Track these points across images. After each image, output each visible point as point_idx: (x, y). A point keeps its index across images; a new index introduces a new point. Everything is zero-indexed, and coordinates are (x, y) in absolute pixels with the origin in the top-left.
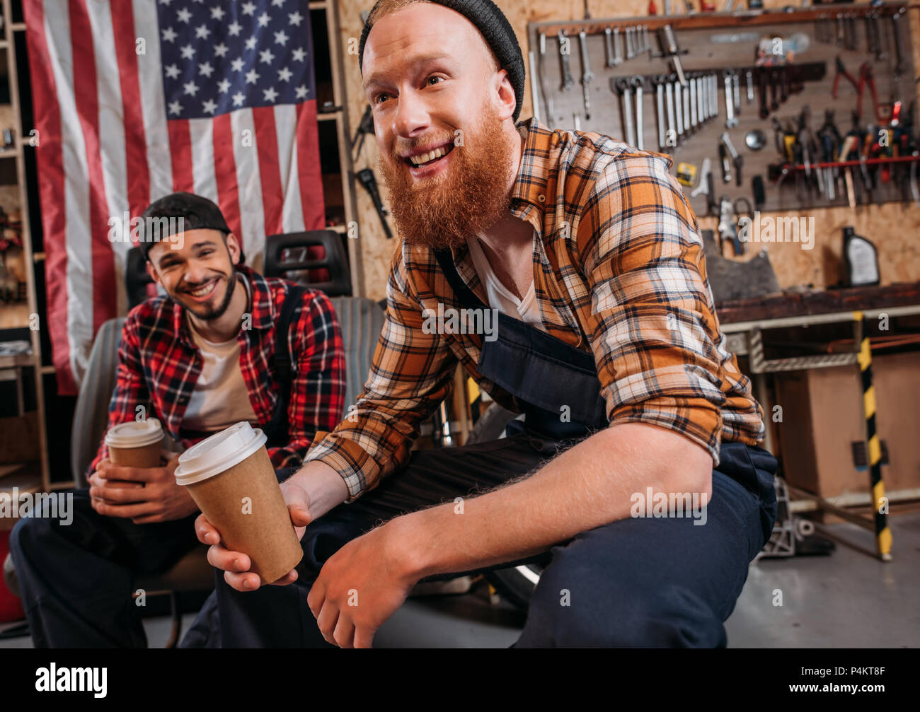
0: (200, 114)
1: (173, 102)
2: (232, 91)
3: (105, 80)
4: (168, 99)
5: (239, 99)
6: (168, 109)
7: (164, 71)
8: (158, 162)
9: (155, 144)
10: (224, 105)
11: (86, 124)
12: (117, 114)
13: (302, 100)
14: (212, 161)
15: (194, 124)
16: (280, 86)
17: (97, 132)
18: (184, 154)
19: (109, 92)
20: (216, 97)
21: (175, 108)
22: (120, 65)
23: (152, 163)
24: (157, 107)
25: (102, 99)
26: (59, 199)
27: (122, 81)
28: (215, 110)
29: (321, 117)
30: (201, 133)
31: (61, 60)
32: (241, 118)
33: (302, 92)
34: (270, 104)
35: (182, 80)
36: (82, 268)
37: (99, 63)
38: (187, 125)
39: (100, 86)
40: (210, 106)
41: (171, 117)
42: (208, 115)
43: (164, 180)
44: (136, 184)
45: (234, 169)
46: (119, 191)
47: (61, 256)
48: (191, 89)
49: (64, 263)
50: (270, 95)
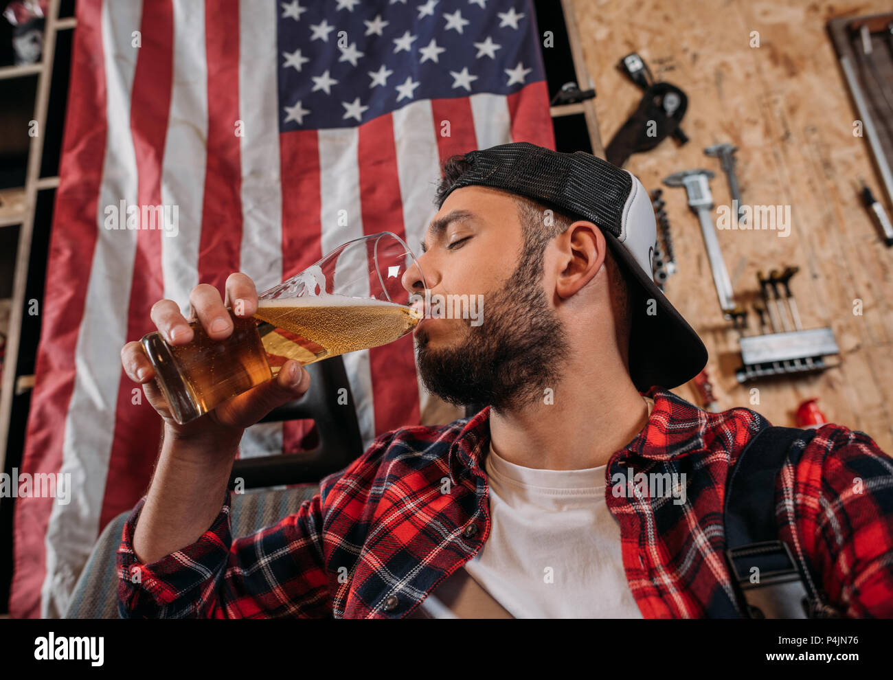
0: (337, 121)
1: (292, 105)
2: (394, 81)
3: (185, 84)
4: (284, 100)
5: (407, 89)
6: (282, 115)
7: (281, 60)
8: (258, 202)
9: (256, 173)
10: (380, 104)
11: (143, 145)
12: (198, 132)
13: (518, 87)
14: (357, 192)
15: (326, 138)
16: (479, 66)
17: (159, 157)
18: (306, 186)
19: (189, 100)
20: (367, 95)
21: (296, 113)
22: (209, 59)
23: (248, 204)
24: (265, 114)
25: (176, 111)
26: (80, 273)
27: (211, 81)
28: (363, 114)
29: (556, 112)
30: (338, 152)
31: (119, 57)
32: (411, 117)
33: (516, 75)
34: (462, 94)
35: (310, 70)
36: (99, 402)
37: (178, 61)
38: (316, 138)
39: (176, 92)
40: (354, 110)
41: (286, 128)
42: (352, 123)
43: (267, 231)
44: (215, 241)
45: (398, 204)
46: (186, 252)
47: (64, 378)
48: (324, 82)
49: (66, 391)
50: (463, 79)
